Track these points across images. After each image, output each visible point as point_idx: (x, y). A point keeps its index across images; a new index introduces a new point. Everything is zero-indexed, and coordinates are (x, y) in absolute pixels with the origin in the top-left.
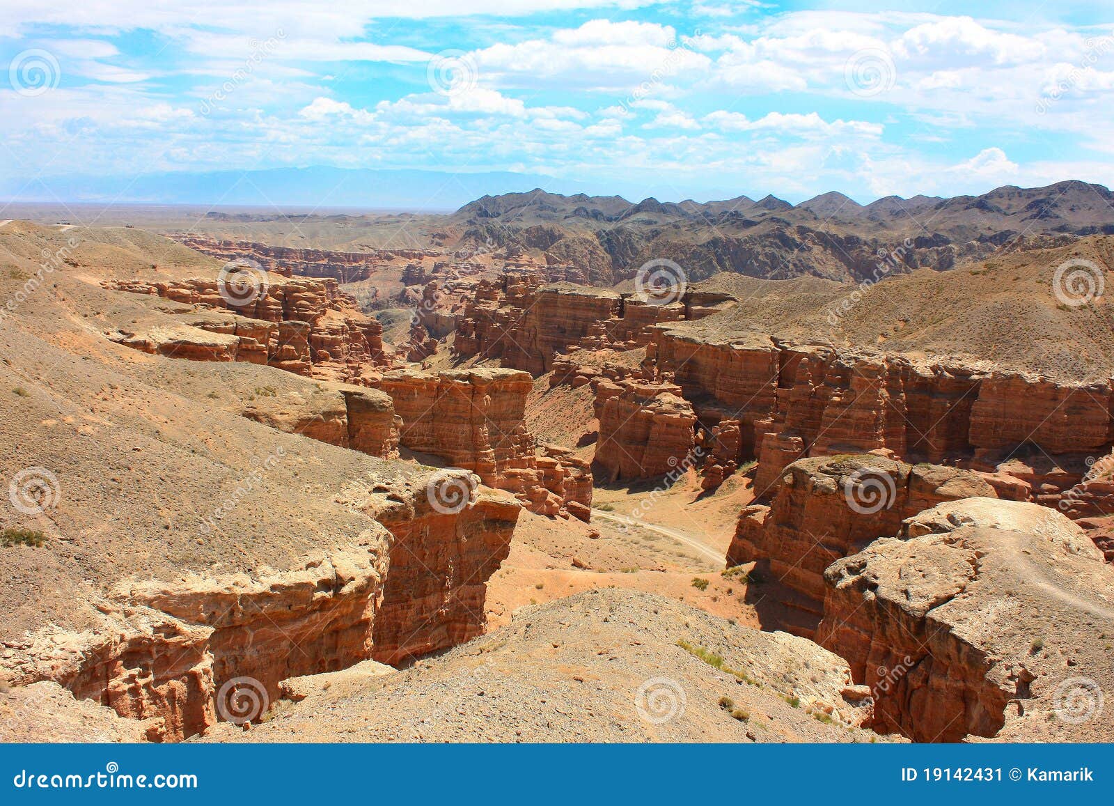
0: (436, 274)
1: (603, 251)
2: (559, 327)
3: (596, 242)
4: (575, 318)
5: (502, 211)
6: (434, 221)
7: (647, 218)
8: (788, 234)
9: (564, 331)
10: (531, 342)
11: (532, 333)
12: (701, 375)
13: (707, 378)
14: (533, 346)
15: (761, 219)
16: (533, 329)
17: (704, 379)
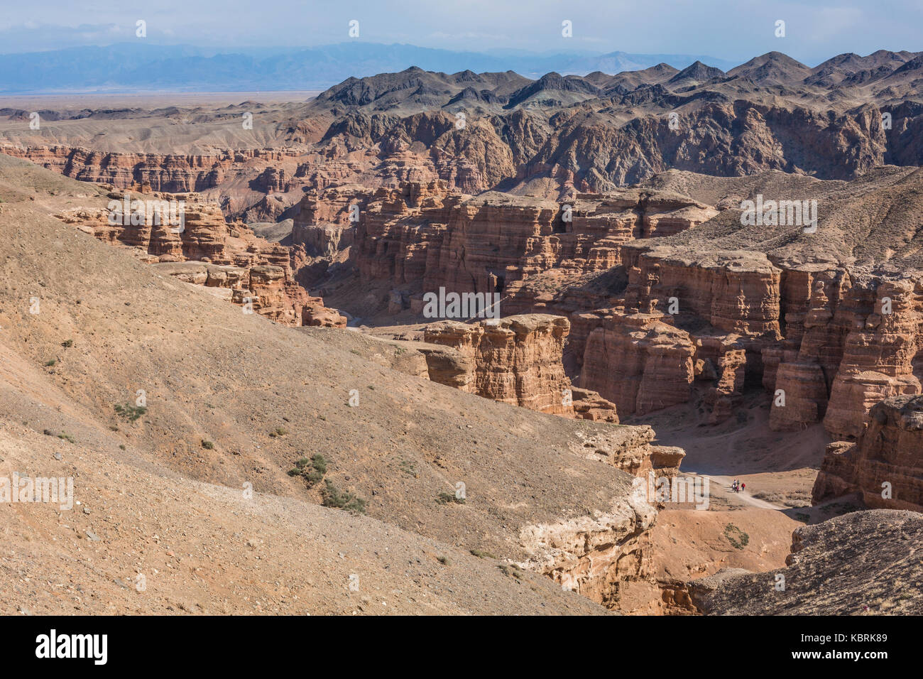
0: (302, 178)
1: (500, 141)
2: (491, 245)
3: (492, 130)
4: (510, 234)
5: (372, 97)
6: (290, 112)
7: (549, 98)
8: (725, 110)
9: (497, 249)
10: (459, 263)
11: (460, 252)
12: (693, 301)
13: (701, 303)
14: (461, 267)
15: (691, 93)
16: (460, 248)
17: (697, 304)
